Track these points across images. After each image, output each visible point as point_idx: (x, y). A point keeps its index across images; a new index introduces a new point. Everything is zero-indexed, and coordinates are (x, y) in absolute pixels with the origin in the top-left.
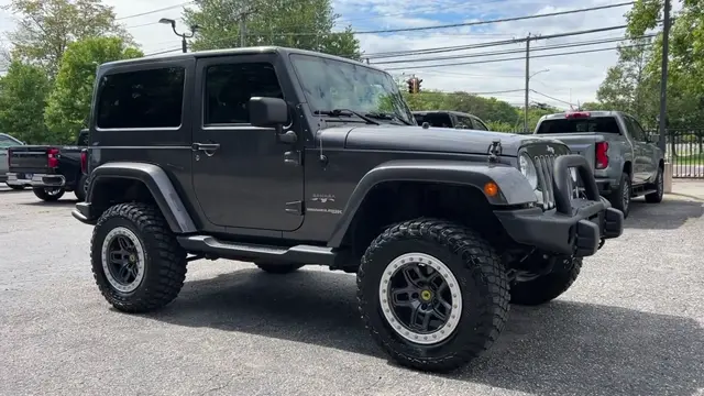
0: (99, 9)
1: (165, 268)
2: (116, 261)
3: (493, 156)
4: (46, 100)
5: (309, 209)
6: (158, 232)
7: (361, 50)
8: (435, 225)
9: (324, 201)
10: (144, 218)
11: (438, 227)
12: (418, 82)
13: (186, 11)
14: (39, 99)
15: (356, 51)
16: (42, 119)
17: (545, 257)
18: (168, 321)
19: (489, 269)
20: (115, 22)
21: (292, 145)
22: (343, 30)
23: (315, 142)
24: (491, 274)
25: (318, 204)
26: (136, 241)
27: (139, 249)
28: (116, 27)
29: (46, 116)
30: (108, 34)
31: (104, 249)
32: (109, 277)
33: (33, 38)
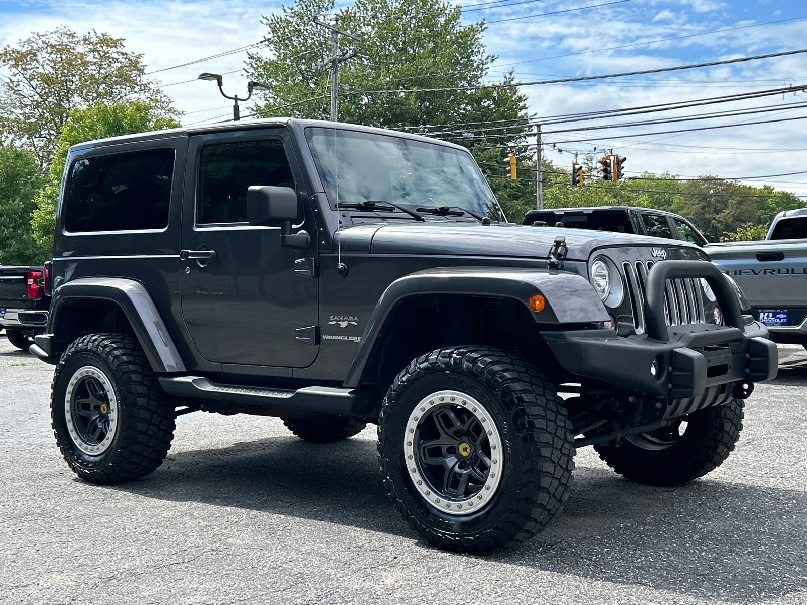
0: (121, 58)
1: (144, 420)
2: (84, 413)
3: (554, 260)
4: (36, 199)
5: (324, 337)
6: (133, 372)
7: (530, 112)
8: (471, 352)
9: (344, 324)
10: (117, 353)
11: (474, 355)
12: (619, 162)
13: (251, 58)
14: (26, 197)
15: (521, 114)
16: (28, 229)
17: (631, 399)
18: (145, 494)
19: (535, 411)
20: (144, 79)
21: (304, 249)
22: (499, 81)
23: (332, 244)
24: (539, 416)
25: (337, 330)
26: (108, 386)
27: (111, 395)
28: (145, 85)
29: (34, 224)
30: (133, 97)
31: (68, 397)
32: (73, 435)
33: (23, 106)
